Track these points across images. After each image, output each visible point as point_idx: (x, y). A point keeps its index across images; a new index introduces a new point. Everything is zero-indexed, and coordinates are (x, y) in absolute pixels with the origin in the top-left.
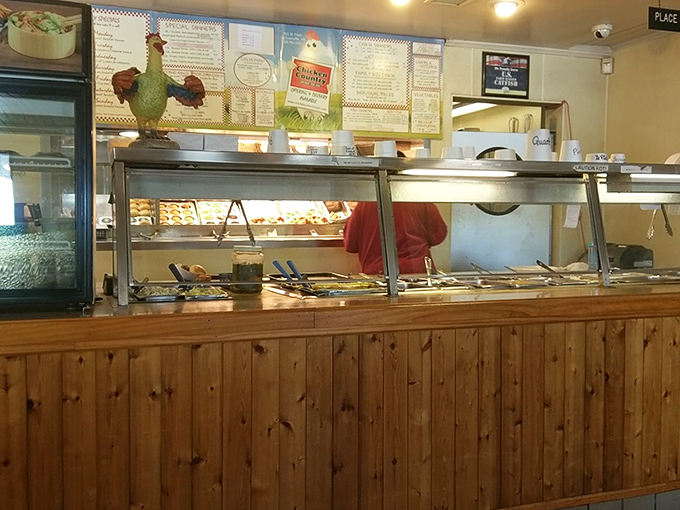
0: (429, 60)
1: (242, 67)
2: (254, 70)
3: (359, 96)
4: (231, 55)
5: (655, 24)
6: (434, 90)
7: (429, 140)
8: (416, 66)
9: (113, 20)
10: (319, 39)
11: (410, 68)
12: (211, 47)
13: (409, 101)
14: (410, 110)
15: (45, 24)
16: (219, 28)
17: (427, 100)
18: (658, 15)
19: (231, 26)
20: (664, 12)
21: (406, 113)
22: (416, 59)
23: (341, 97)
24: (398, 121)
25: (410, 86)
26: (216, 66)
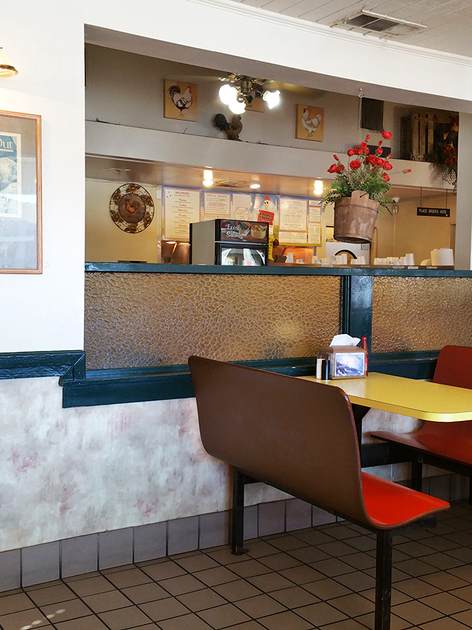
0: (316, 208)
1: (238, 214)
2: (242, 215)
3: (286, 226)
4: (233, 208)
5: (419, 214)
6: (318, 222)
7: (315, 247)
8: (310, 211)
9: (187, 193)
10: (269, 200)
11: (308, 213)
12: (225, 205)
13: (307, 228)
14: (307, 232)
15: (259, 229)
16: (229, 196)
17: (315, 228)
18: (420, 210)
19: (234, 194)
20: (422, 209)
21: (306, 234)
22: (310, 208)
23: (278, 227)
24: (302, 238)
25: (308, 222)
26: (227, 213)
